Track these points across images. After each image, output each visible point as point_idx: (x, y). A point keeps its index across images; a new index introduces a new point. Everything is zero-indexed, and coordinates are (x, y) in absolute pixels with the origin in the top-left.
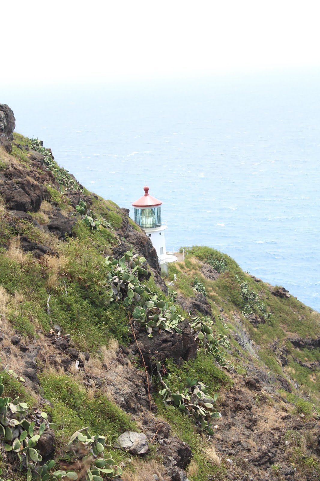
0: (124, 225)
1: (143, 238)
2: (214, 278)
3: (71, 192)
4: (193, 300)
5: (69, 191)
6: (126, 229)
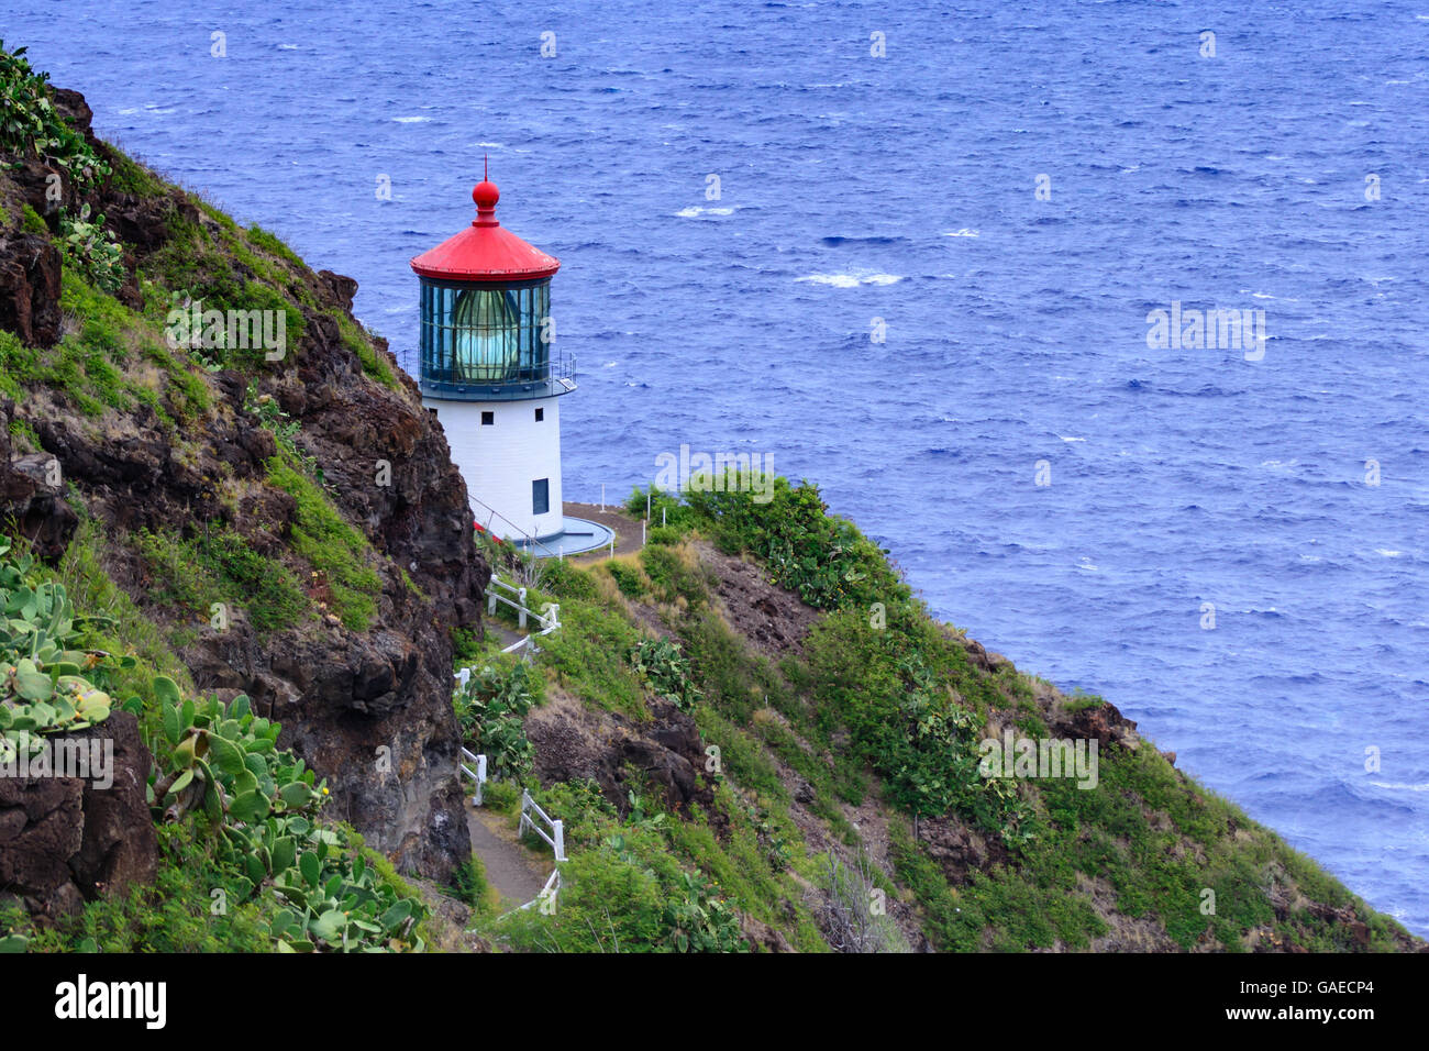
1: (405, 416)
2: (780, 638)
4: (624, 727)
6: (323, 372)
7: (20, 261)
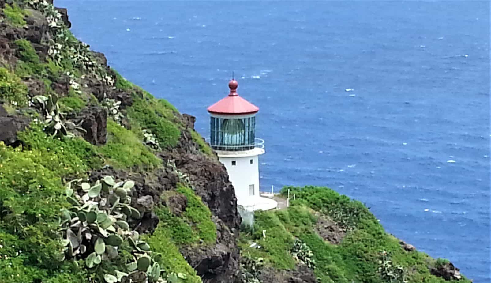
0: (182, 142)
1: (214, 165)
2: (335, 240)
3: (91, 81)
4: (290, 274)
5: (88, 80)
6: (186, 150)
7: (93, 114)
